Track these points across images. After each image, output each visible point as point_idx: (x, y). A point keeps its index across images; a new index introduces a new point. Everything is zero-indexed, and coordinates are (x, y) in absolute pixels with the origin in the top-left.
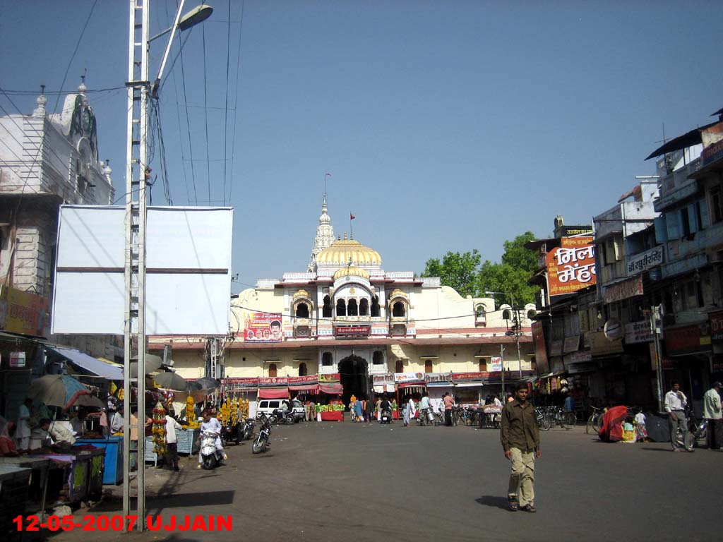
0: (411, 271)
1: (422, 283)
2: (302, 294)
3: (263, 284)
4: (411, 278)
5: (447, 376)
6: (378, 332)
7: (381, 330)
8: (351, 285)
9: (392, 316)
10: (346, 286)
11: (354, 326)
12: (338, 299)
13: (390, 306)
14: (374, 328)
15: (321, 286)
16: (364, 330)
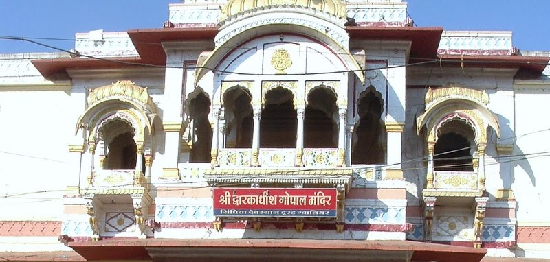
2: (117, 87)
6: (374, 216)
7: (385, 209)
8: (277, 39)
9: (430, 166)
10: (260, 43)
11: (280, 185)
12: (227, 86)
13: (424, 130)
14: (361, 202)
15: (179, 59)
16: (319, 198)
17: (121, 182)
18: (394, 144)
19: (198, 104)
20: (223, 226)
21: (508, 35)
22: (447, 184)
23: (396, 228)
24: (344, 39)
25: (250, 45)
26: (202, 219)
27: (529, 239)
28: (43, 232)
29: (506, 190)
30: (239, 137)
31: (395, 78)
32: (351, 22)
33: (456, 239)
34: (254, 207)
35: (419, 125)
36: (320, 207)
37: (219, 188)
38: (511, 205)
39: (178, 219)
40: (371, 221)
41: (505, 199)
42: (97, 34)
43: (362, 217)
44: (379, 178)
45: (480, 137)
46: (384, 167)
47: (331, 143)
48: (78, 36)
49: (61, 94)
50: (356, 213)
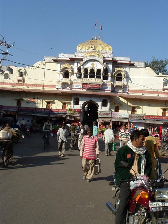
0: (128, 57)
1: (134, 64)
2: (66, 65)
3: (47, 59)
4: (128, 61)
5: (142, 116)
6: (106, 88)
7: (108, 88)
8: (92, 61)
9: (115, 81)
10: (90, 61)
11: (92, 84)
12: (85, 68)
13: (115, 75)
14: (104, 86)
15: (76, 61)
16: (98, 86)
17: (66, 80)
18: (110, 78)
19: (79, 69)
20: (83, 89)
21: (129, 58)
22: (118, 83)
23: (109, 90)
24: (102, 61)
25: (88, 62)
26: (80, 88)
27: (130, 92)
28: (53, 87)
29: (127, 84)
30: (86, 76)
31: (110, 66)
32: (104, 58)
33: (119, 91)
34: (88, 87)
35: (114, 74)
36: (98, 88)
37: (83, 84)
38: (128, 86)
39: (76, 87)
40: (106, 89)
41: (127, 85)
42: (62, 54)
43: (104, 88)
44: (107, 82)
45: (123, 76)
46: (108, 81)
47: (100, 77)
48: (59, 54)
49: (56, 64)
50: (103, 88)
